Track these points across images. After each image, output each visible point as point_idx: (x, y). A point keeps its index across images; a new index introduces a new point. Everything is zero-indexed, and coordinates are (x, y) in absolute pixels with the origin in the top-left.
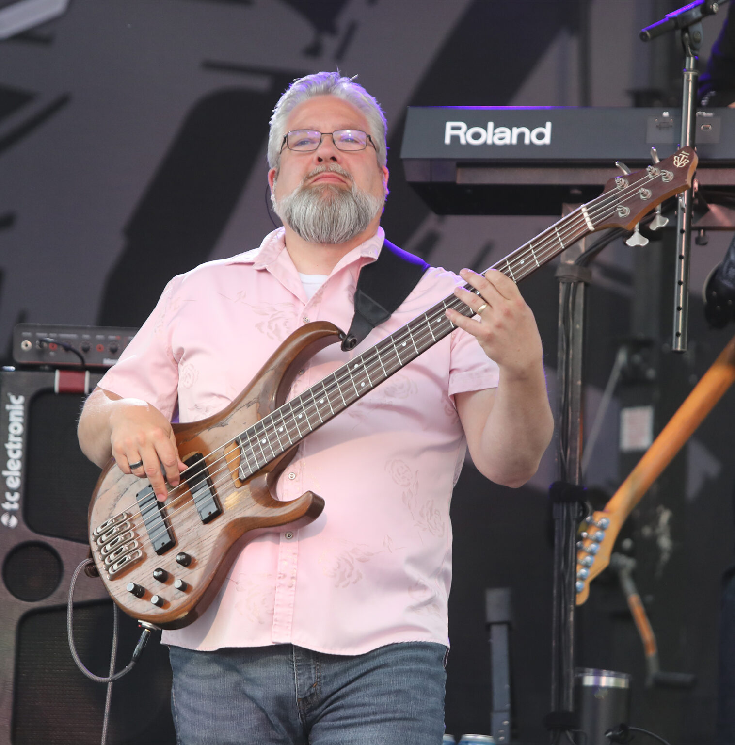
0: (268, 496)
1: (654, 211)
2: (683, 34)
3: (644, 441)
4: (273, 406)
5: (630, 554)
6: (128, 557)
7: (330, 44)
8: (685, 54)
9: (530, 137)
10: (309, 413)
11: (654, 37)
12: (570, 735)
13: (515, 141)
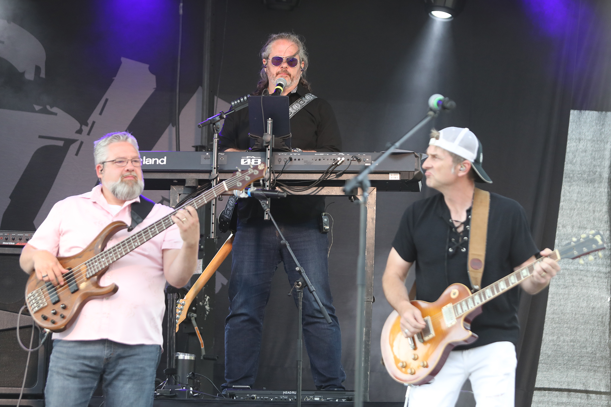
0: (96, 284)
1: (250, 185)
2: (213, 126)
3: (200, 271)
4: (100, 251)
5: (195, 312)
6: (41, 305)
7: (86, 129)
8: (214, 133)
9: (159, 162)
10: (115, 254)
11: (203, 127)
12: (174, 377)
13: (153, 163)
